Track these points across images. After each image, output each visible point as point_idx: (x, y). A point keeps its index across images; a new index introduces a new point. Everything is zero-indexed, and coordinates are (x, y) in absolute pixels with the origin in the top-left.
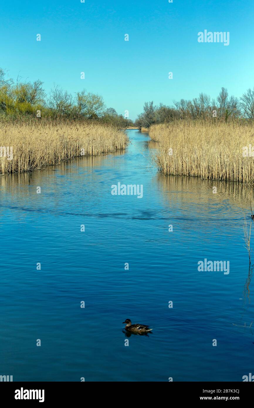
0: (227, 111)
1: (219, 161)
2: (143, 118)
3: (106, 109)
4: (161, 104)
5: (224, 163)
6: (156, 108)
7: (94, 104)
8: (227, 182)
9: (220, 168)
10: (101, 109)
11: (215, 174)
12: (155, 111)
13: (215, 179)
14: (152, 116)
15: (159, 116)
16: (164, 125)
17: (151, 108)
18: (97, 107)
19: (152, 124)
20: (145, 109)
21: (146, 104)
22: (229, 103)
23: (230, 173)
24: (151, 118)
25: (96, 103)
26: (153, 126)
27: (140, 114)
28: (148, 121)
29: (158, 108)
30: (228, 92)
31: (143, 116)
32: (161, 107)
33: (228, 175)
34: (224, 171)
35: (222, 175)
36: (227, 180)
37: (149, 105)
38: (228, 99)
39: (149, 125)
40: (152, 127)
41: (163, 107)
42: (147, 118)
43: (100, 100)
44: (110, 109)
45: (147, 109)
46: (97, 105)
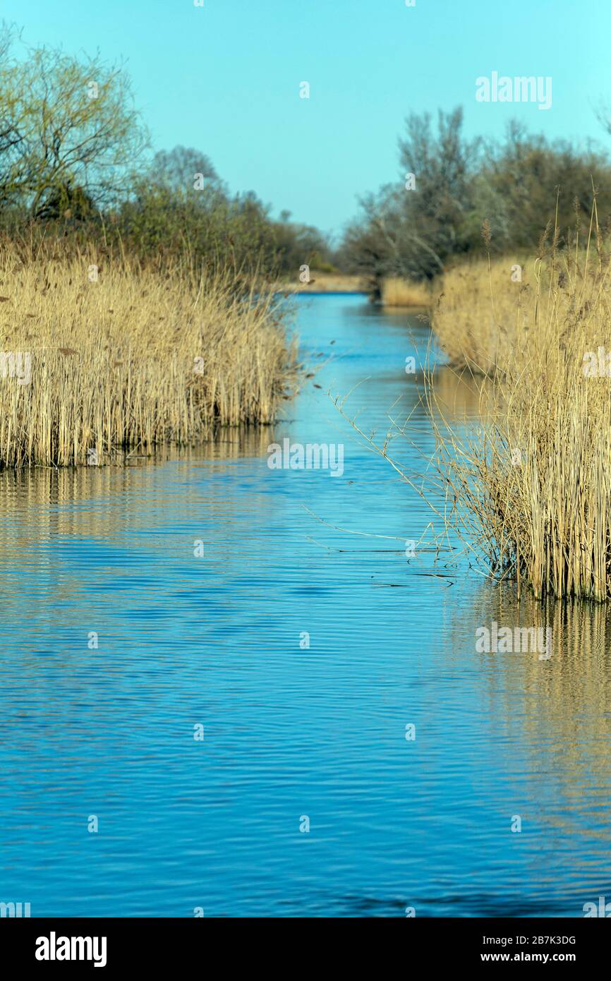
2: (392, 218)
3: (149, 155)
4: (514, 129)
6: (482, 152)
7: (74, 121)
10: (119, 159)
12: (472, 168)
14: (456, 203)
15: (503, 204)
16: (536, 266)
17: (451, 151)
18: (89, 145)
19: (455, 258)
20: (411, 158)
21: (417, 125)
24: (449, 219)
25: (85, 119)
26: (465, 270)
27: (376, 191)
28: (427, 238)
29: (498, 154)
31: (396, 206)
32: (518, 146)
37: (435, 134)
39: (435, 265)
40: (453, 281)
41: (528, 147)
42: (424, 220)
43: (113, 95)
44: (174, 156)
45: (422, 157)
46: (91, 129)
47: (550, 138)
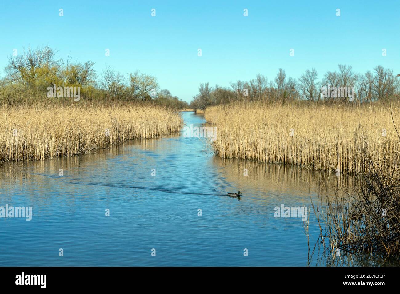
0: (285, 92)
1: (277, 144)
2: (198, 100)
3: (160, 90)
4: (217, 86)
5: (282, 146)
6: (212, 89)
7: (148, 85)
8: (286, 165)
9: (278, 151)
11: (273, 157)
12: (210, 92)
13: (273, 162)
14: (208, 98)
15: (215, 98)
16: (220, 107)
17: (207, 89)
18: (150, 89)
19: (208, 106)
20: (201, 90)
21: (202, 85)
22: (287, 85)
23: (288, 156)
24: (207, 100)
25: (150, 85)
26: (209, 108)
27: (195, 96)
28: (203, 103)
29: (214, 90)
30: (286, 73)
31: (199, 98)
32: (217, 88)
33: (286, 158)
34: (282, 154)
35: (280, 159)
36: (285, 163)
37: (204, 87)
38: (286, 81)
39: (205, 107)
40: (208, 110)
41: (219, 88)
42: (203, 100)
43: (154, 81)
44: (164, 91)
45: (202, 90)
46: (151, 86)
47: (222, 87)
